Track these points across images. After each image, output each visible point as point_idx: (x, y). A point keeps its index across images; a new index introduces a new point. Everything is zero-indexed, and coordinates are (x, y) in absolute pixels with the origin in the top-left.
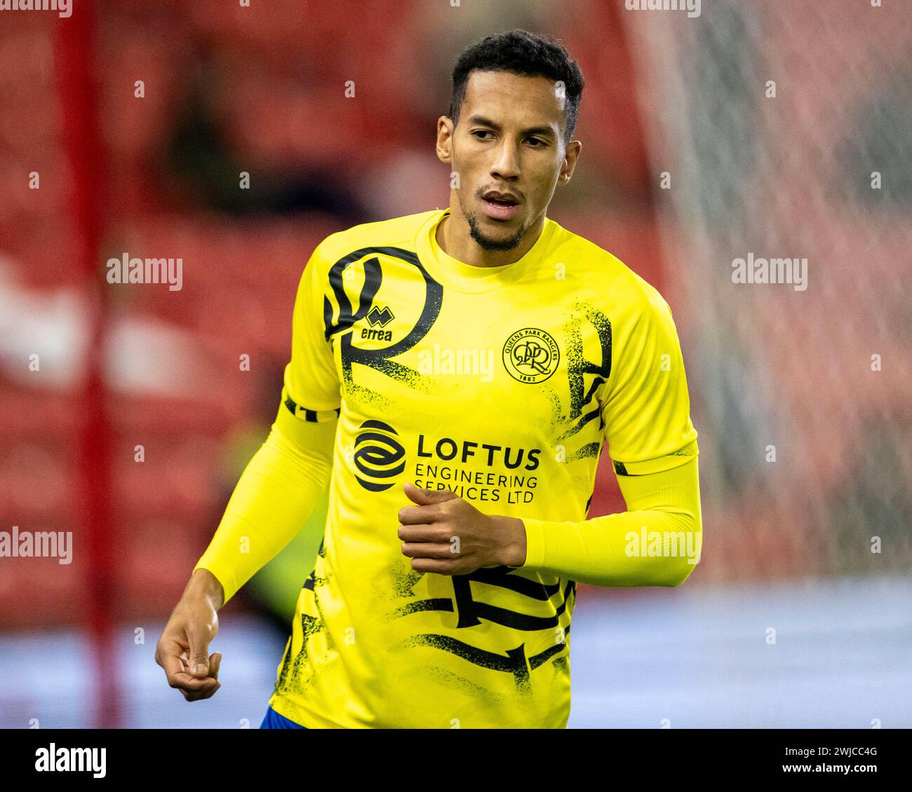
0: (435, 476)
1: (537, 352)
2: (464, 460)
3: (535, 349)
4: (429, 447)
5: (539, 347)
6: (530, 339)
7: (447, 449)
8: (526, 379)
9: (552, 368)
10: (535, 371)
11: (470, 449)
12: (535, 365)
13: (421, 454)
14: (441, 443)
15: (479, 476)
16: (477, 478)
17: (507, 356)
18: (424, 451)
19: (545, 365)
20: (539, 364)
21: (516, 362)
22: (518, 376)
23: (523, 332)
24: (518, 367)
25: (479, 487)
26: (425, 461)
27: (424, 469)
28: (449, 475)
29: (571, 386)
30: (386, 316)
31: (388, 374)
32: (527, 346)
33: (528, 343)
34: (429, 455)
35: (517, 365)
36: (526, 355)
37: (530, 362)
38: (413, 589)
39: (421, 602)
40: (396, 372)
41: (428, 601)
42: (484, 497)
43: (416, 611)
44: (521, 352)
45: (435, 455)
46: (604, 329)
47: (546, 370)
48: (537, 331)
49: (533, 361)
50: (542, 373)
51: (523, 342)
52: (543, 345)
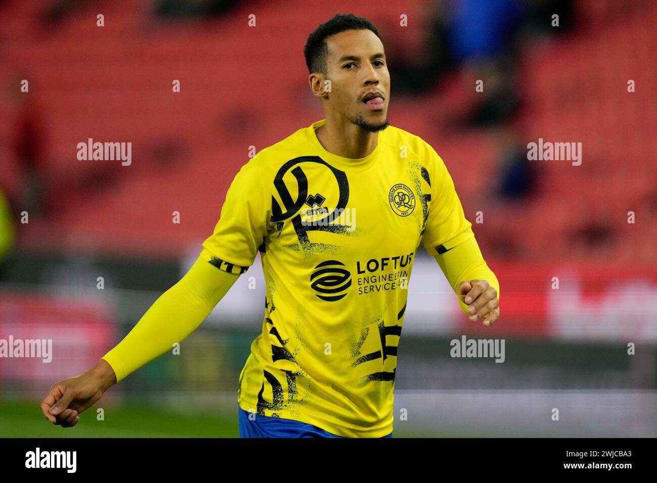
0: (368, 283)
1: (404, 197)
2: (383, 269)
3: (402, 196)
4: (363, 267)
5: (404, 194)
6: (399, 191)
7: (373, 266)
8: (404, 214)
9: (413, 204)
10: (407, 208)
11: (385, 262)
12: (406, 205)
13: (359, 272)
14: (369, 263)
15: (391, 276)
16: (389, 277)
17: (392, 203)
18: (361, 270)
19: (410, 203)
20: (407, 204)
21: (397, 206)
22: (400, 213)
23: (394, 188)
24: (399, 209)
25: (391, 282)
26: (362, 276)
27: (362, 280)
28: (376, 280)
29: (424, 211)
30: (319, 200)
31: (333, 232)
32: (398, 195)
33: (398, 193)
34: (364, 272)
35: (398, 207)
36: (400, 201)
37: (403, 204)
38: (360, 351)
39: (364, 357)
40: (337, 229)
41: (368, 355)
42: (393, 288)
43: (361, 362)
44: (397, 199)
45: (367, 271)
46: (424, 174)
47: (411, 206)
48: (400, 185)
49: (404, 203)
50: (410, 208)
51: (396, 194)
52: (405, 192)
